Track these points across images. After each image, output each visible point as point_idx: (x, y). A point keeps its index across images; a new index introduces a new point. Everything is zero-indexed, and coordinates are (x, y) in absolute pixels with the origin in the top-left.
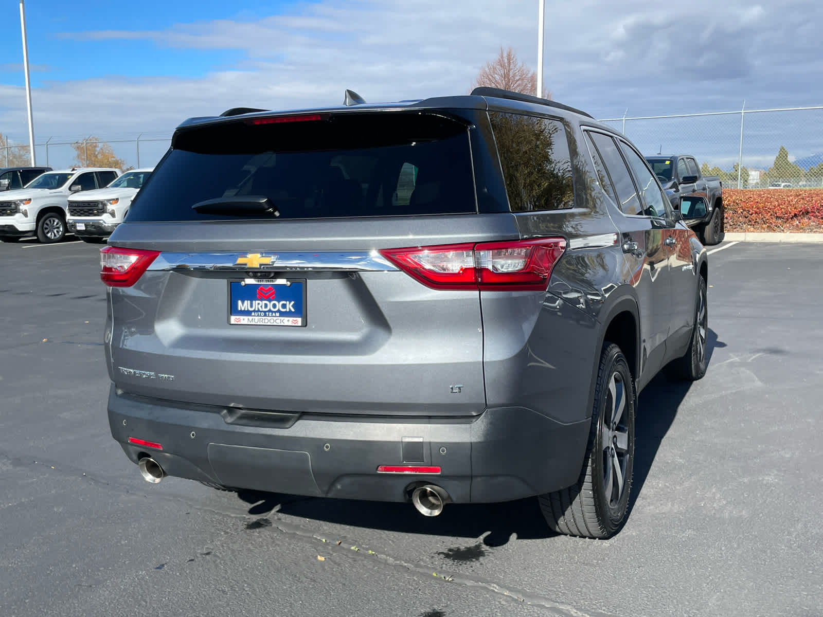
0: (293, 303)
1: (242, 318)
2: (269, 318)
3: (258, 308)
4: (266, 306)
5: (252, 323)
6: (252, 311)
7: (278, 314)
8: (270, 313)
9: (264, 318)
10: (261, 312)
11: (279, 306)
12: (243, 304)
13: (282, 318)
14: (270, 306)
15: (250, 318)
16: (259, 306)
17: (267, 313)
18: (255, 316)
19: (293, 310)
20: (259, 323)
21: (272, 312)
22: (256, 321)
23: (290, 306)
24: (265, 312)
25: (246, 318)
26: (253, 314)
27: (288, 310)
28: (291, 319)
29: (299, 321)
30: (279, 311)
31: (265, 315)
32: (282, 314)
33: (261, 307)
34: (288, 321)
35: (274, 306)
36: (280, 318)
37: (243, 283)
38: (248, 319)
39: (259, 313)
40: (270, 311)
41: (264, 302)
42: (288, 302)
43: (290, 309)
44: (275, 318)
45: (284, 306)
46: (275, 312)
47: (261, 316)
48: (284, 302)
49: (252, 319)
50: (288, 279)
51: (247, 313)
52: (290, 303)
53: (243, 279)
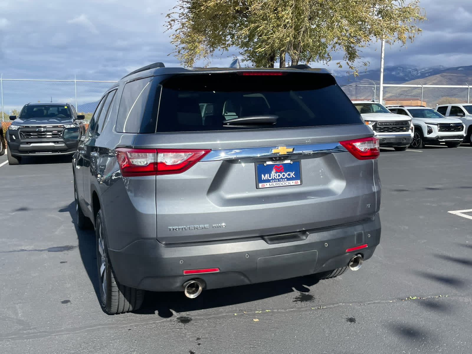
0: (294, 172)
1: (265, 184)
2: (282, 182)
3: (274, 178)
4: (279, 176)
5: (272, 186)
6: (270, 180)
7: (286, 180)
8: (282, 180)
9: (278, 182)
10: (276, 179)
11: (286, 175)
12: (265, 176)
13: (289, 182)
14: (281, 175)
15: (271, 183)
16: (275, 176)
17: (280, 180)
18: (273, 182)
19: (294, 177)
20: (276, 186)
21: (283, 179)
22: (274, 185)
23: (292, 174)
24: (279, 179)
25: (268, 184)
26: (271, 181)
27: (291, 177)
28: (294, 181)
29: (299, 182)
30: (286, 178)
31: (279, 181)
32: (288, 179)
33: (276, 177)
34: (292, 183)
35: (284, 175)
36: (288, 182)
37: (265, 164)
38: (270, 184)
39: (275, 180)
40: (281, 178)
41: (278, 174)
42: (291, 173)
43: (292, 176)
44: (285, 182)
45: (289, 175)
46: (284, 179)
47: (276, 182)
48: (289, 173)
49: (272, 184)
50: (291, 160)
51: (268, 181)
52: (292, 173)
53: (265, 162)
